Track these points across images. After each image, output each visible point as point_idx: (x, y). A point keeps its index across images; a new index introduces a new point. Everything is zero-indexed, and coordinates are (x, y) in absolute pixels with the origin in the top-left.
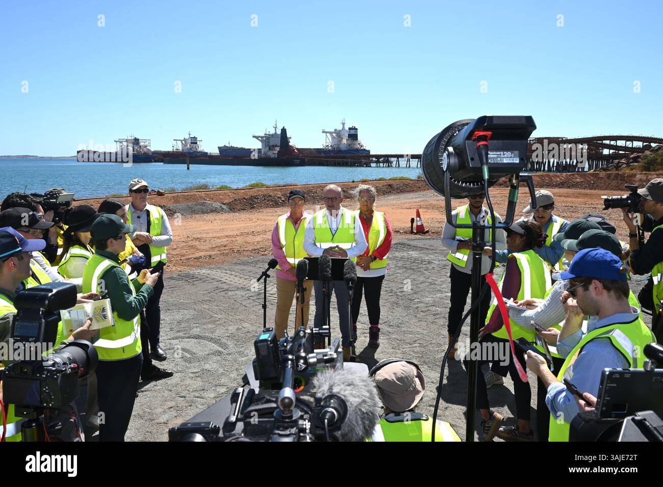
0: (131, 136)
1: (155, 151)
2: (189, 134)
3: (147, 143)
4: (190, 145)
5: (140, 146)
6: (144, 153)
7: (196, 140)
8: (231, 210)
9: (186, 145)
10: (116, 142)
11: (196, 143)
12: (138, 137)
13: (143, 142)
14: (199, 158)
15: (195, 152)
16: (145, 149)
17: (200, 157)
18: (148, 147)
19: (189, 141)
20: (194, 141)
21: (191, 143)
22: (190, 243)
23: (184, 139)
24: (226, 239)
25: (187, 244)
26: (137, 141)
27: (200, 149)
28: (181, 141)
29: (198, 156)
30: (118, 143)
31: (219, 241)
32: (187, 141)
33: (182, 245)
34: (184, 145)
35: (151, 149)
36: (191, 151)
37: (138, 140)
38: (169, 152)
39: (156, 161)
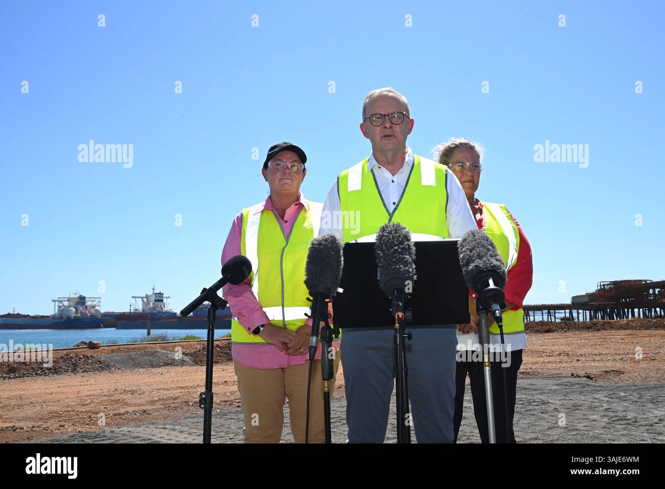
0: (76, 294)
1: (106, 313)
2: (154, 289)
3: (96, 302)
4: (153, 304)
5: (86, 307)
6: (91, 316)
7: (162, 297)
8: (196, 363)
9: (148, 303)
10: (54, 301)
11: (162, 301)
12: (84, 295)
13: (90, 301)
14: (164, 320)
15: (160, 312)
16: (92, 311)
17: (166, 319)
18: (97, 308)
19: (153, 298)
20: (159, 298)
21: (156, 301)
22: (116, 397)
23: (147, 295)
24: (179, 391)
25: (110, 398)
26: (82, 301)
27: (165, 309)
28: (142, 298)
29: (164, 318)
30: (57, 303)
31: (166, 392)
32: (150, 298)
33: (101, 399)
34: (146, 304)
35: (100, 310)
36: (155, 312)
37: (84, 298)
38: (124, 313)
39: (105, 326)
